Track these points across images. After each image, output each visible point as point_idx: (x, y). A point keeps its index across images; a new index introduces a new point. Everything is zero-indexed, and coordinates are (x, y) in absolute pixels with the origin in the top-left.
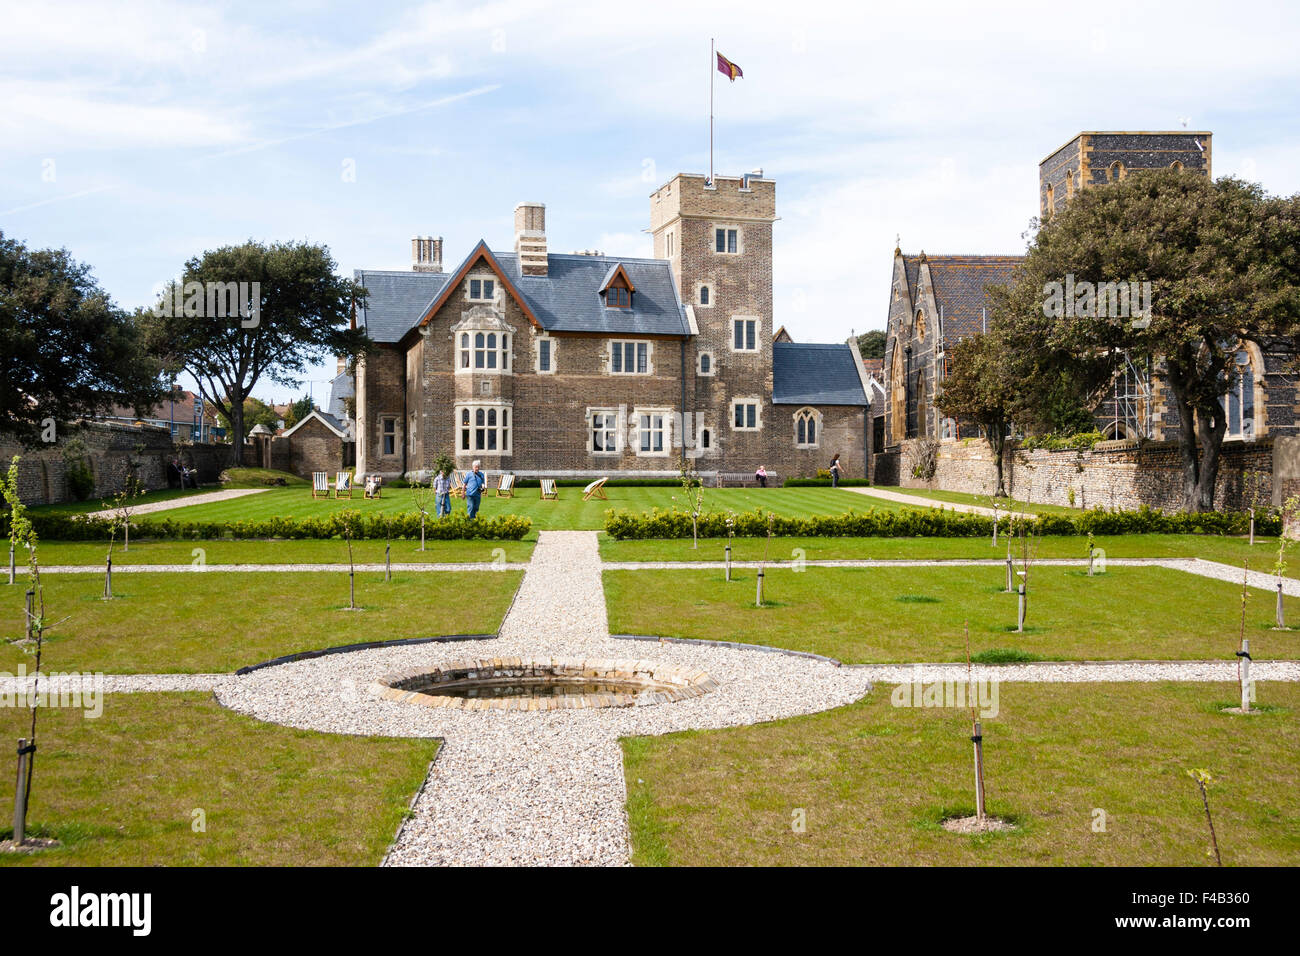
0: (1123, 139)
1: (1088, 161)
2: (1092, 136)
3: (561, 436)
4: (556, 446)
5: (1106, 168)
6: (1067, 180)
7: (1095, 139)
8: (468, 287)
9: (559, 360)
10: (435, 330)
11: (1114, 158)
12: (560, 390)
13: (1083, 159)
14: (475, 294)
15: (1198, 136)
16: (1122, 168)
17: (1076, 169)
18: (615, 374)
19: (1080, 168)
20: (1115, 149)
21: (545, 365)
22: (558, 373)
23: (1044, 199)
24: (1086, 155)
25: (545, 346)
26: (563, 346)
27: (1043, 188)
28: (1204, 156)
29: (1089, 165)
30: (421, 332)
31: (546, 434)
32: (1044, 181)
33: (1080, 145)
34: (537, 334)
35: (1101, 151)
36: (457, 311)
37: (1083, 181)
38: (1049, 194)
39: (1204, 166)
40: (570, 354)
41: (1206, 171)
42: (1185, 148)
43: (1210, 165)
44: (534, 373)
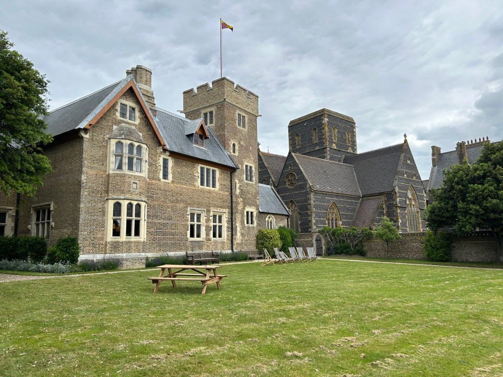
0: (336, 118)
1: (327, 124)
3: (173, 227)
4: (171, 234)
5: (332, 128)
6: (313, 132)
8: (118, 107)
9: (173, 173)
10: (93, 135)
11: (334, 125)
12: (174, 194)
13: (325, 123)
14: (123, 115)
16: (335, 129)
17: (320, 127)
18: (201, 187)
19: (324, 126)
20: (333, 121)
21: (165, 176)
22: (173, 182)
24: (326, 121)
25: (165, 162)
26: (176, 164)
29: (327, 126)
30: (83, 134)
31: (165, 225)
34: (161, 153)
35: (330, 121)
36: (110, 124)
37: (326, 131)
39: (354, 134)
40: (179, 170)
42: (350, 126)
44: (159, 180)
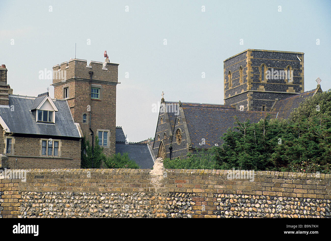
0: (267, 53)
1: (251, 63)
2: (252, 51)
5: (259, 66)
6: (240, 71)
7: (255, 53)
11: (262, 62)
13: (249, 62)
15: (298, 54)
16: (265, 67)
17: (245, 66)
19: (247, 66)
20: (263, 58)
23: (226, 78)
24: (250, 60)
27: (225, 73)
28: (301, 63)
29: (252, 65)
32: (226, 69)
33: (247, 55)
35: (256, 59)
37: (249, 72)
38: (229, 76)
39: (301, 68)
41: (302, 70)
42: (292, 60)
43: (303, 68)
